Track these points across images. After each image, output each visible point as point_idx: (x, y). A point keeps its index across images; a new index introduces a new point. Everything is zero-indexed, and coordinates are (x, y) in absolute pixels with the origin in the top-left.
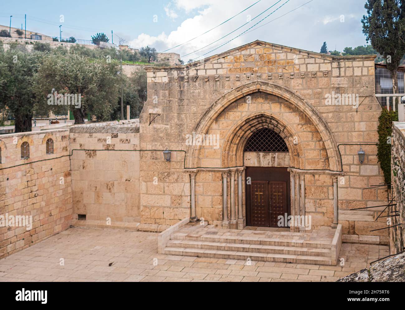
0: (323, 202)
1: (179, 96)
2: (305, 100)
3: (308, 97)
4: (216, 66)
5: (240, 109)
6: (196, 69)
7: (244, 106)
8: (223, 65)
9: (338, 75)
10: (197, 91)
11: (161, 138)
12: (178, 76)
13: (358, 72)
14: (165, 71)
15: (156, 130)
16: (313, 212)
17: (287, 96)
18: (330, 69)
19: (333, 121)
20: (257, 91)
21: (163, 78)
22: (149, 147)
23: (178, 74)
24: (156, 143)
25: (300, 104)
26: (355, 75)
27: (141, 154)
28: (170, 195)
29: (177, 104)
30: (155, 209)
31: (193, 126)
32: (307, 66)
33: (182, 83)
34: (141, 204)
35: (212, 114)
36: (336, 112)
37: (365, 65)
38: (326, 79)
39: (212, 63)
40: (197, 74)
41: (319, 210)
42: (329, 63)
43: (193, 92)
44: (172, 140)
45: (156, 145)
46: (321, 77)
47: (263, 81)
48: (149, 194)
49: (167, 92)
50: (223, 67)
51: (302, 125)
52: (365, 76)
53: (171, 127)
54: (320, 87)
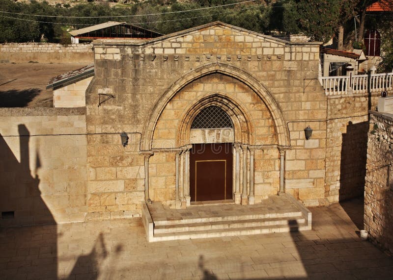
0: (270, 173)
1: (134, 75)
2: (261, 82)
3: (263, 78)
4: (174, 45)
5: (195, 89)
6: (152, 48)
7: (199, 85)
8: (182, 44)
9: (290, 59)
10: (154, 70)
11: (113, 120)
12: (132, 53)
13: (306, 57)
14: (118, 48)
15: (107, 112)
16: (261, 184)
17: (244, 77)
18: (283, 53)
19: (284, 101)
20: (215, 71)
21: (115, 55)
22: (99, 130)
23: (132, 52)
24: (107, 126)
25: (256, 85)
26: (304, 59)
27: (89, 138)
28: (123, 179)
29: (131, 84)
30: (107, 195)
31: (150, 107)
32: (263, 49)
33: (137, 61)
34: (89, 192)
35: (170, 94)
36: (287, 92)
37: (312, 51)
38: (279, 62)
39: (170, 42)
40: (154, 52)
41: (266, 181)
42: (282, 47)
43: (150, 72)
44: (126, 122)
45: (106, 128)
46: (275, 60)
47: (222, 63)
48: (98, 181)
49: (120, 71)
50: (182, 47)
51: (254, 104)
52: (312, 60)
53: (125, 108)
54: (274, 70)
